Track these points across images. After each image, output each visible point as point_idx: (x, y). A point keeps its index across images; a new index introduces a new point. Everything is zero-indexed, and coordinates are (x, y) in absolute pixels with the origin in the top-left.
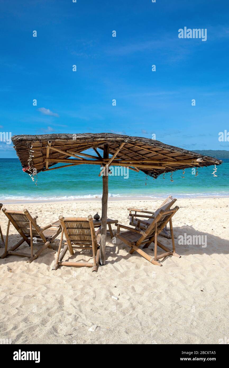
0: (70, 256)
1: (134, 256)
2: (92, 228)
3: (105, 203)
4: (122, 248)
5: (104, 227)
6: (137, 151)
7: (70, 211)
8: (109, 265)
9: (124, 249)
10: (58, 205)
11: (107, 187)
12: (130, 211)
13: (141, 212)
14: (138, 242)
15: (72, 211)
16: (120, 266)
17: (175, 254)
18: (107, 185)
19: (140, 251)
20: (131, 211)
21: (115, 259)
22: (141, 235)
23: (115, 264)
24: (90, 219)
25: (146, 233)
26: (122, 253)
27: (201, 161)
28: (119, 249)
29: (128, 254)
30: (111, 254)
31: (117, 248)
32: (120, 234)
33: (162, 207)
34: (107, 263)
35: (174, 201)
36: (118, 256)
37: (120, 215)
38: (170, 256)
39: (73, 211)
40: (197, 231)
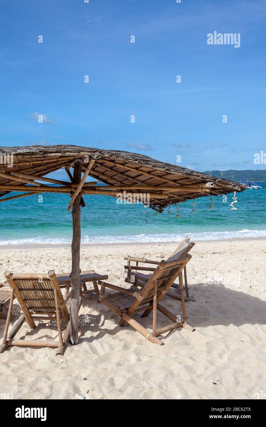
0: (30, 330)
1: (124, 330)
2: (57, 289)
3: (76, 251)
4: (110, 318)
5: (75, 288)
6: (124, 172)
7: (52, 261)
8: (85, 344)
9: (112, 319)
10: (38, 251)
11: (79, 227)
12: (129, 260)
13: (144, 262)
14: (131, 309)
15: (54, 260)
16: (100, 346)
17: (186, 325)
18: (79, 224)
19: (132, 322)
20: (129, 262)
21: (95, 334)
22: (135, 298)
23: (95, 343)
24: (51, 276)
25: (141, 295)
26: (108, 325)
27: (212, 186)
28: (105, 319)
29: (117, 327)
30: (92, 326)
31: (102, 318)
32: (106, 297)
33: (174, 254)
34: (81, 341)
35: (191, 245)
36: (101, 330)
37: (121, 266)
38: (180, 328)
39: (55, 261)
40: (228, 289)
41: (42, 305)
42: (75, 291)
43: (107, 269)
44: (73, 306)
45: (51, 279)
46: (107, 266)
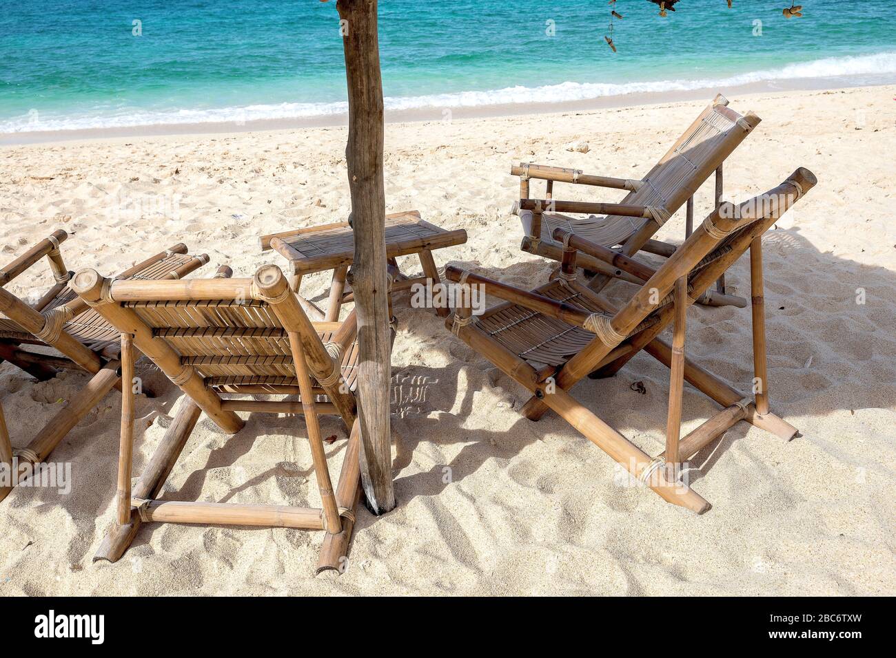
1: (547, 437)
4: (486, 379)
5: (372, 323)
7: (290, 167)
12: (524, 177)
13: (573, 181)
14: (572, 369)
15: (296, 165)
17: (762, 417)
18: (372, 56)
20: (527, 181)
21: (452, 451)
22: (592, 335)
25: (616, 329)
26: (484, 412)
28: (474, 386)
29: (519, 423)
30: (433, 421)
32: (475, 320)
33: (674, 155)
35: (745, 125)
36: (466, 435)
38: (740, 428)
39: (300, 168)
40: (829, 254)
41: (254, 372)
42: (373, 334)
43: (444, 193)
44: (366, 386)
45: (272, 302)
46: (440, 181)
